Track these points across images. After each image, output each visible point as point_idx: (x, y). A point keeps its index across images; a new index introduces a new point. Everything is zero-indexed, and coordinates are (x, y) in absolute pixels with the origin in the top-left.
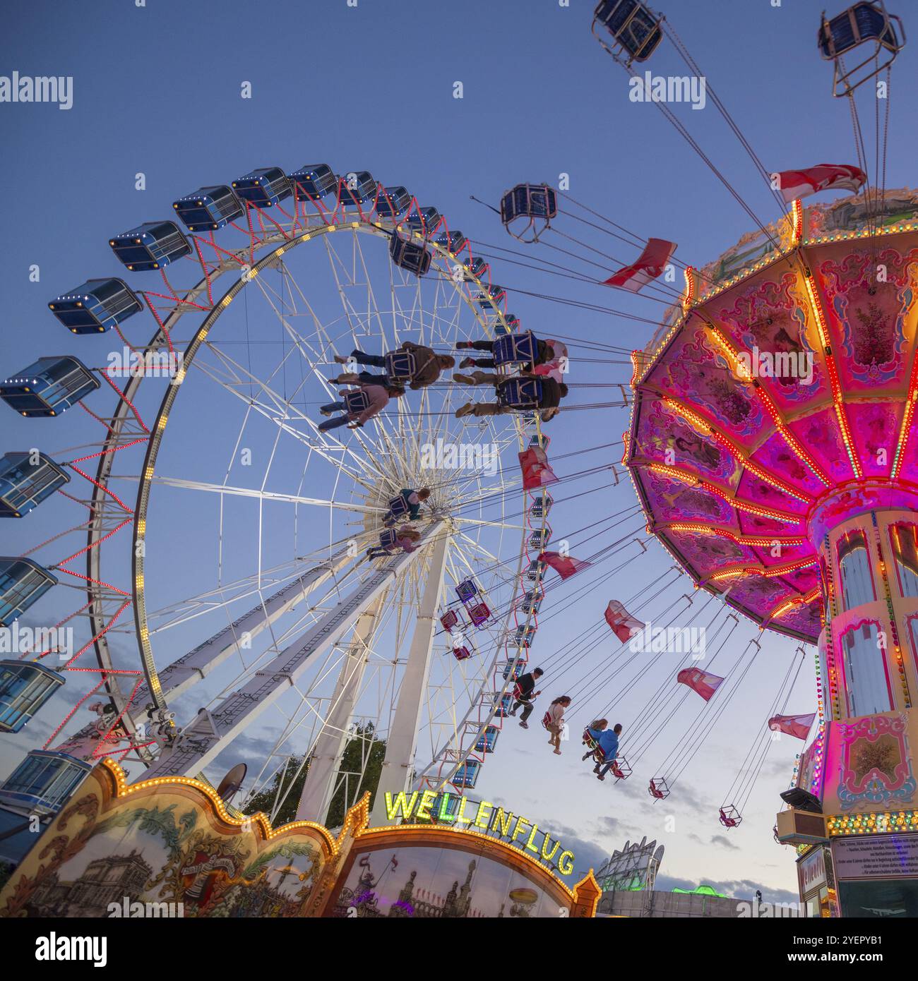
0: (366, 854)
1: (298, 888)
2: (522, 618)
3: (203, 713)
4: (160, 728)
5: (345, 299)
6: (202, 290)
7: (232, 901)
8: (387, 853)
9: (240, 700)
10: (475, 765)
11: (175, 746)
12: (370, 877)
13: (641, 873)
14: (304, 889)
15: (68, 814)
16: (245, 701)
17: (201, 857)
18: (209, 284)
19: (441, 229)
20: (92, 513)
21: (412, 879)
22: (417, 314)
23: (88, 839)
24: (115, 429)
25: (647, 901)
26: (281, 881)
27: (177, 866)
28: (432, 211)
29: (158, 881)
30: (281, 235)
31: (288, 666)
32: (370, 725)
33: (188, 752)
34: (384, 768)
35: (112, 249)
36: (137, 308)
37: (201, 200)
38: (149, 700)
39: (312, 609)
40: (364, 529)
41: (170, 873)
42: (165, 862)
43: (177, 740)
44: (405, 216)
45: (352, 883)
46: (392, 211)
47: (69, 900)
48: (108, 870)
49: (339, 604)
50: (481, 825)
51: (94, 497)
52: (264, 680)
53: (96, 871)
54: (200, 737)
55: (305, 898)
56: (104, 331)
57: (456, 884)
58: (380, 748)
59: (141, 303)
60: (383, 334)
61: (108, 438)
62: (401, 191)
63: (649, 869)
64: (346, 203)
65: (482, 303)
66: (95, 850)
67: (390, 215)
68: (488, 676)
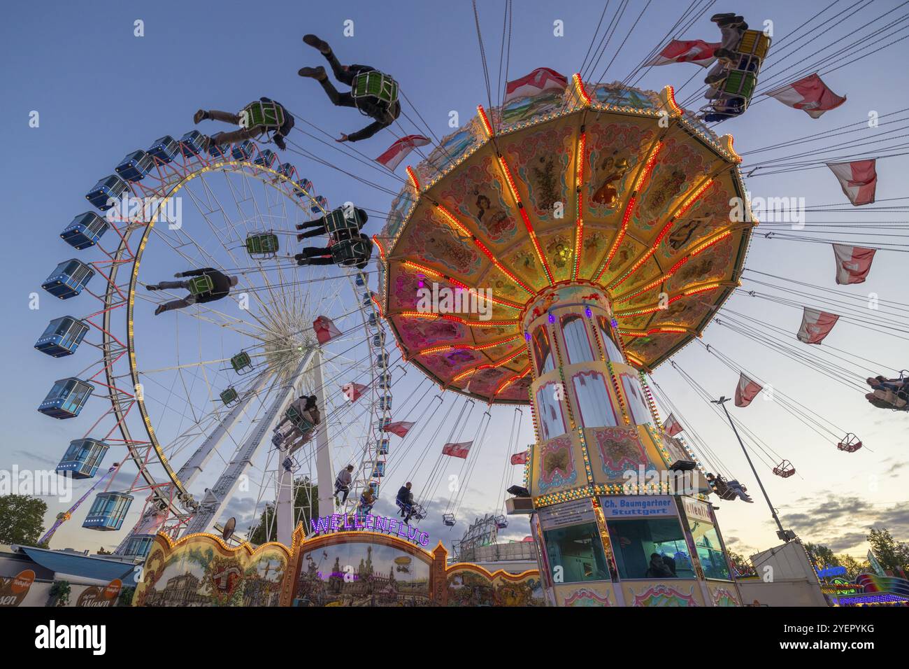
0: (308, 553)
1: (277, 575)
2: (381, 392)
3: (208, 491)
4: (187, 503)
6: (123, 249)
7: (243, 587)
8: (321, 550)
9: (225, 480)
11: (198, 512)
12: (314, 564)
13: (488, 535)
14: (279, 576)
15: (151, 560)
16: (228, 480)
17: (221, 569)
20: (113, 401)
21: (337, 562)
23: (164, 570)
24: (106, 349)
25: (494, 550)
26: (266, 574)
27: (210, 575)
29: (203, 584)
32: (306, 478)
33: (205, 514)
34: (320, 502)
35: (63, 240)
36: (91, 274)
37: (101, 190)
38: (177, 490)
41: (208, 579)
42: (204, 574)
43: (198, 508)
45: (305, 569)
47: (164, 598)
48: (178, 583)
51: (111, 393)
52: (236, 466)
53: (172, 584)
54: (210, 505)
55: (281, 580)
56: (78, 294)
58: (315, 490)
59: (93, 270)
61: (105, 356)
63: (492, 533)
64: (189, 157)
66: (169, 574)
68: (369, 433)
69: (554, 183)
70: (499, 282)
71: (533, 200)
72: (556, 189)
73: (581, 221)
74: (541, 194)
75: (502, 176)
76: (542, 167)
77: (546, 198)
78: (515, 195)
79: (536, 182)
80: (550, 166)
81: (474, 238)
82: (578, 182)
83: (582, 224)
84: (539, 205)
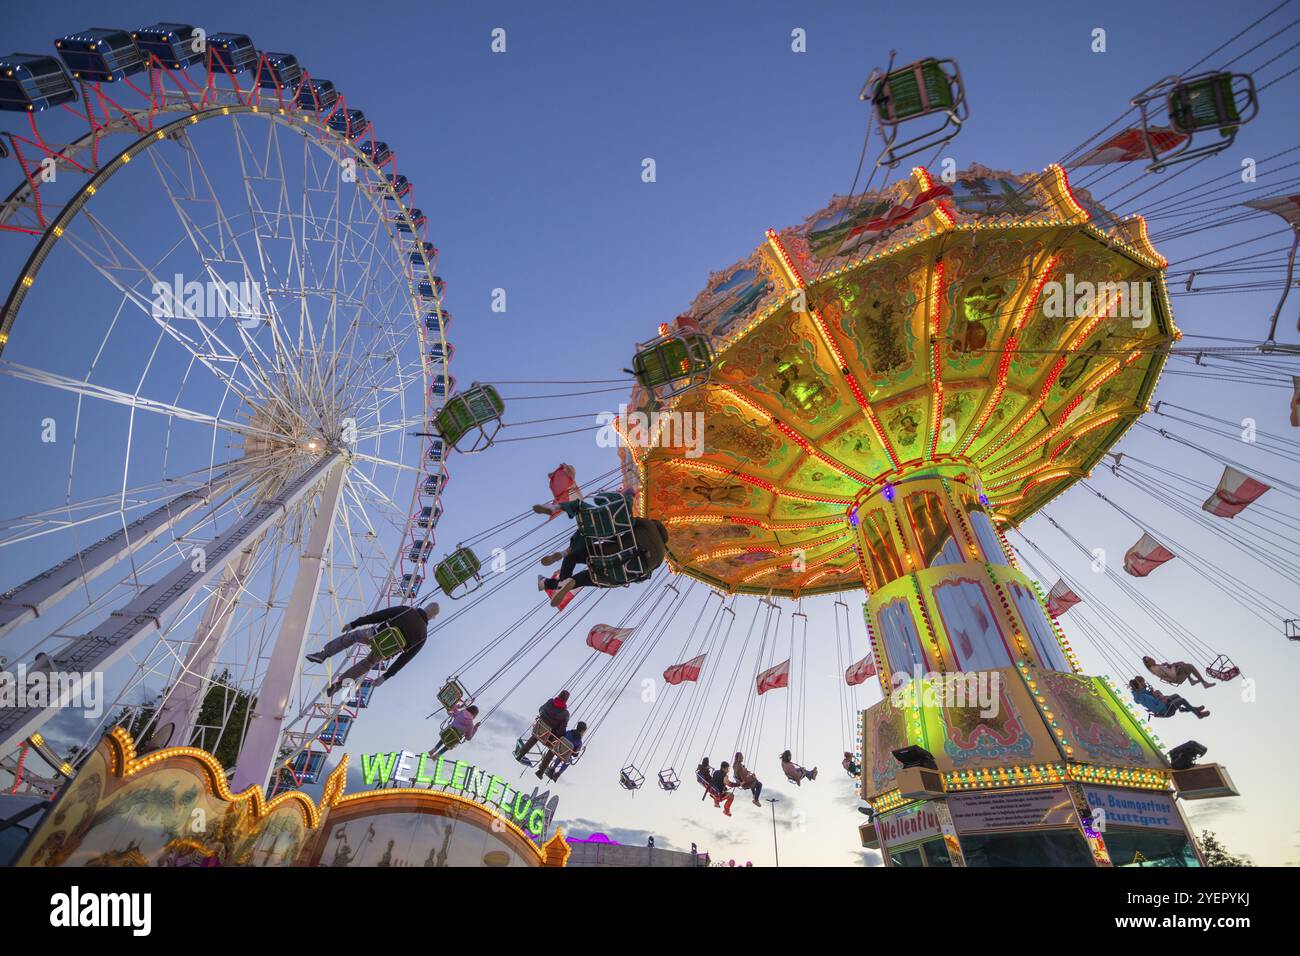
0: (342, 825)
3: (41, 659)
5: (251, 192)
8: (364, 822)
9: (93, 644)
10: (346, 721)
12: (347, 849)
16: (99, 645)
18: (96, 141)
19: (366, 137)
21: (390, 849)
22: (332, 224)
28: (358, 115)
30: (188, 105)
31: (155, 606)
39: (179, 539)
40: (243, 456)
44: (330, 113)
46: (316, 105)
49: (217, 538)
50: (457, 786)
52: (122, 621)
57: (433, 851)
60: (293, 238)
62: (327, 85)
65: (399, 225)
67: (312, 109)
69: (895, 334)
70: (817, 474)
71: (865, 362)
72: (898, 342)
73: (940, 384)
74: (876, 351)
75: (815, 334)
76: (876, 314)
77: (884, 356)
78: (837, 359)
79: (868, 337)
80: (888, 313)
81: (777, 422)
82: (932, 330)
83: (940, 389)
84: (873, 367)
